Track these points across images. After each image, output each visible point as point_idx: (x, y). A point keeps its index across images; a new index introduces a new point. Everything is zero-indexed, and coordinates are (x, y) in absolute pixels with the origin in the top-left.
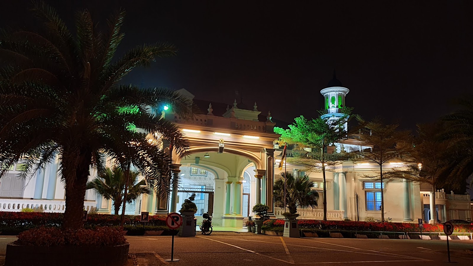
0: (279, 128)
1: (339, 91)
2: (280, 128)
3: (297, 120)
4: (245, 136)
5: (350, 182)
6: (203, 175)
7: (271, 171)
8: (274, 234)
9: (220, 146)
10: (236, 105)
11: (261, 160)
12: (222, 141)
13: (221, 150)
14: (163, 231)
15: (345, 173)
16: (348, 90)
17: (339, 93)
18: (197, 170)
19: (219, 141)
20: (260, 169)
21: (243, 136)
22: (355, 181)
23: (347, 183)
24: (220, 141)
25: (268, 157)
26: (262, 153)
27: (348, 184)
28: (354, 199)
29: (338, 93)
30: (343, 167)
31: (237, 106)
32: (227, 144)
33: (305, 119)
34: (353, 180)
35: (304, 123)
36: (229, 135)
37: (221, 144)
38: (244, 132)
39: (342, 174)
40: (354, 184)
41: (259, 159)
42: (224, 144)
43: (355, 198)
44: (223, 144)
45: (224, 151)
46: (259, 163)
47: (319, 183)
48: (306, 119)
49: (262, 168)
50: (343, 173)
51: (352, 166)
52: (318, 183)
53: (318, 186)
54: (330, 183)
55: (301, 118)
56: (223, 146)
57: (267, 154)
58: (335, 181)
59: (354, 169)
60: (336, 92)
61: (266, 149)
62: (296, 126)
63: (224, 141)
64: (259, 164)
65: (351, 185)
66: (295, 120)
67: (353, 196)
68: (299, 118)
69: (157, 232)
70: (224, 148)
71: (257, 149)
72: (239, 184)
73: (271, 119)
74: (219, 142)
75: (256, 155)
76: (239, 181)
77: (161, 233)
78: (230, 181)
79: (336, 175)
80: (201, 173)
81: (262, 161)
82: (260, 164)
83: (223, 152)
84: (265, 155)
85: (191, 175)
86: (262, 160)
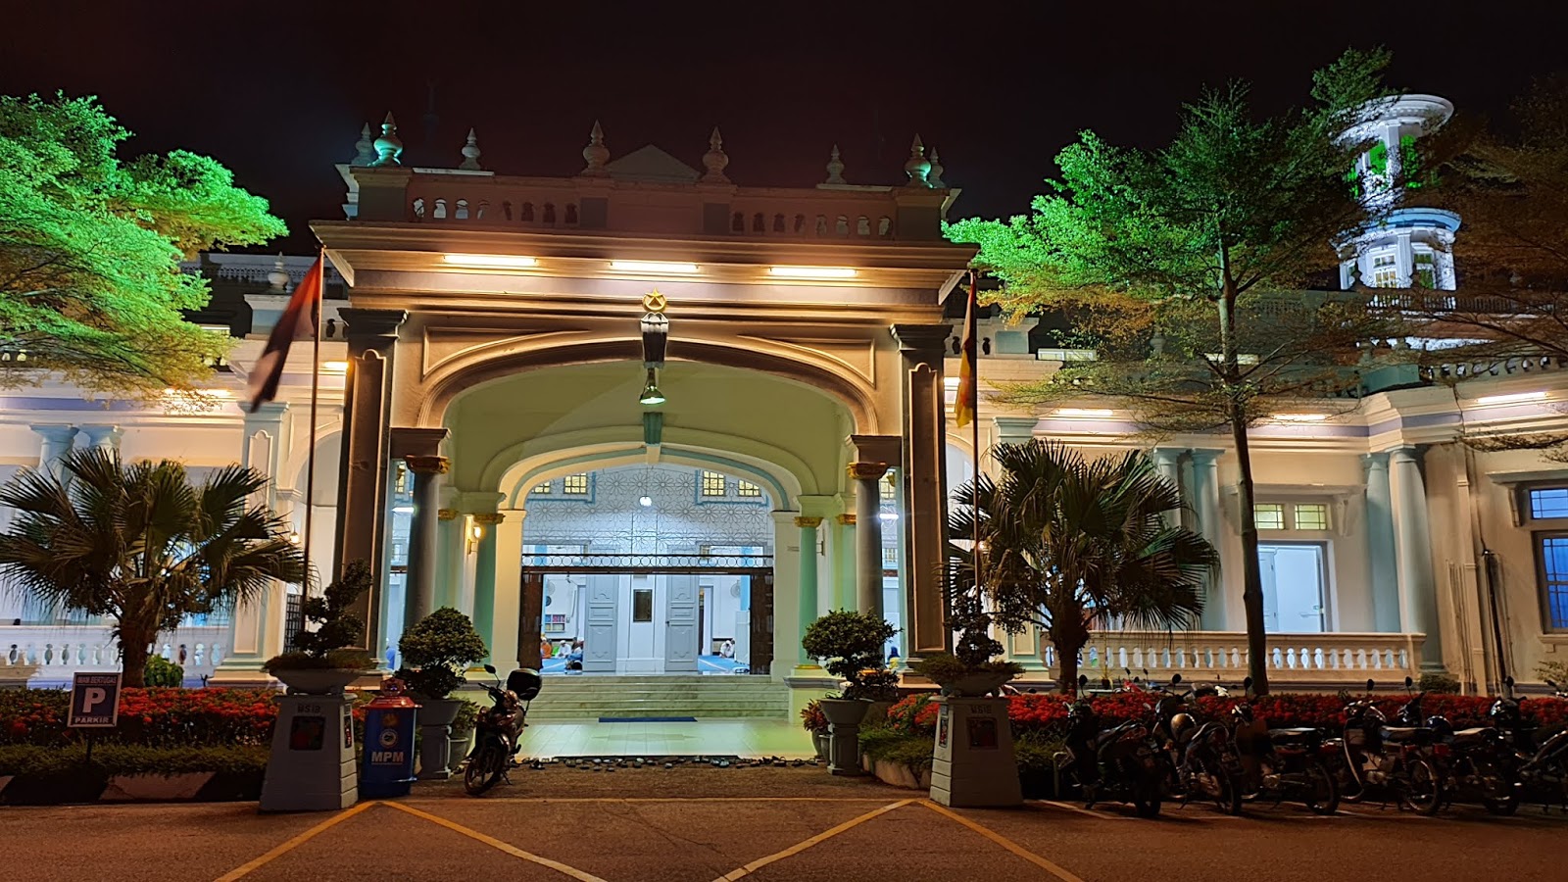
0: (982, 220)
1: (1402, 115)
2: (987, 224)
3: (1069, 160)
4: (778, 271)
5: (1450, 493)
6: (751, 500)
7: (932, 439)
8: (904, 779)
9: (645, 327)
10: (838, 172)
11: (875, 386)
12: (655, 303)
13: (655, 346)
14: (209, 775)
15: (1419, 455)
16: (1449, 103)
17: (1403, 123)
18: (724, 478)
19: (638, 303)
20: (874, 433)
21: (768, 271)
22: (1473, 488)
23: (1432, 501)
24: (648, 302)
25: (910, 371)
26: (879, 354)
27: (1440, 502)
28: (1474, 573)
29: (1396, 123)
30: (1407, 422)
31: (842, 174)
32: (687, 315)
33: (1106, 150)
34: (1463, 479)
35: (1105, 175)
36: (690, 268)
37: (654, 319)
38: (771, 249)
39: (1400, 457)
40: (1467, 501)
41: (867, 382)
42: (668, 316)
43: (1477, 569)
44: (664, 319)
45: (671, 354)
46: (864, 401)
47: (1287, 507)
48: (1112, 151)
49: (880, 424)
50: (1405, 451)
51: (1454, 414)
52: (1283, 506)
53: (1284, 522)
54: (1346, 502)
55: (1085, 148)
56: (665, 328)
57: (902, 351)
58: (1373, 492)
59: (1463, 426)
60: (1390, 121)
61: (896, 326)
62: (1068, 195)
63: (670, 304)
64: (863, 410)
65: (1452, 507)
66: (1059, 166)
67: (1466, 559)
68: (1076, 146)
69: (174, 779)
70: (668, 338)
71: (853, 333)
72: (846, 523)
73: (928, 177)
74: (639, 309)
75: (849, 363)
76: (846, 510)
77: (199, 786)
78: (811, 512)
79: (1375, 465)
80: (742, 493)
81: (878, 393)
82: (869, 410)
83: (666, 359)
84: (894, 361)
85: (699, 501)
86: (880, 385)
